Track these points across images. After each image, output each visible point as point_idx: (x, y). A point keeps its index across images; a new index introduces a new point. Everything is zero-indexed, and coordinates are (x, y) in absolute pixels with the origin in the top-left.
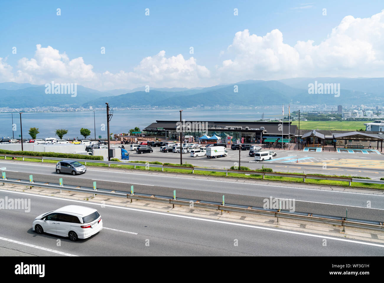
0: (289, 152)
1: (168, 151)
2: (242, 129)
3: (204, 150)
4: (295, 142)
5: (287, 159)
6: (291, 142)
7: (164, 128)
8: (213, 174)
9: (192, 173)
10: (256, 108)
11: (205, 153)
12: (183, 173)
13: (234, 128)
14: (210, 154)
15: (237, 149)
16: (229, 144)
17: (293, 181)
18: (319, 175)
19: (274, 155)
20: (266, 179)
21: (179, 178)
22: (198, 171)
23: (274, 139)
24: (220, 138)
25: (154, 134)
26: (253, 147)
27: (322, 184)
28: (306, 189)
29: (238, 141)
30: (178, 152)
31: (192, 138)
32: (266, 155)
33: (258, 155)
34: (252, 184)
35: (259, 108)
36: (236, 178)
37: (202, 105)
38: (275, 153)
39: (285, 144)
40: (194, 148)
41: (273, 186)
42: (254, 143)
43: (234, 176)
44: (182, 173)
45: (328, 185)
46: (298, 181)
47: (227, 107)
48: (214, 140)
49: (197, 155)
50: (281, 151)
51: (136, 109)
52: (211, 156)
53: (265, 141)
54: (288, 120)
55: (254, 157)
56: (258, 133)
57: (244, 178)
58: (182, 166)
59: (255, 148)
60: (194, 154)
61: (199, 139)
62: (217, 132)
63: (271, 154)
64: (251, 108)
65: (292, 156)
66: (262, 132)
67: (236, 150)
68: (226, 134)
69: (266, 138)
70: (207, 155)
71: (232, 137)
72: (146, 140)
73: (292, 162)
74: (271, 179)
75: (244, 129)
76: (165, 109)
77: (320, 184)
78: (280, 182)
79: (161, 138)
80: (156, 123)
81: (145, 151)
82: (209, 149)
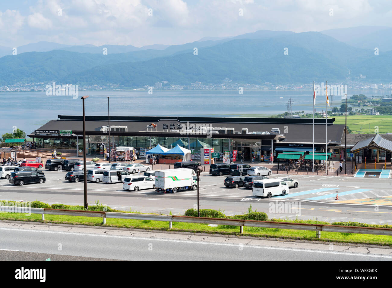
0: (324, 180)
1: (77, 180)
2: (234, 133)
3: (151, 176)
4: (341, 158)
5: (317, 194)
6: (330, 159)
7: (73, 132)
8: (145, 226)
9: (103, 223)
10: (277, 88)
11: (153, 182)
12: (85, 225)
13: (219, 131)
14: (162, 185)
15: (221, 173)
16: (206, 163)
17: (298, 236)
18: (355, 225)
19: (293, 185)
20: (247, 233)
21: (74, 234)
22: (115, 219)
23: (297, 153)
24: (189, 151)
25: (54, 144)
26: (253, 170)
27: (352, 241)
28: (318, 252)
29: (224, 157)
30: (98, 181)
31: (131, 151)
32: (276, 185)
33: (260, 186)
34: (217, 244)
35: (284, 88)
36: (188, 233)
37: (165, 82)
38: (295, 181)
39: (320, 163)
40: (134, 172)
41: (257, 247)
42: (258, 160)
43: (184, 229)
44: (83, 224)
45: (363, 243)
46: (308, 237)
47: (216, 87)
48: (176, 154)
49: (137, 187)
50: (310, 177)
51: (25, 90)
52: (165, 188)
53: (280, 157)
54: (340, 113)
55: (252, 189)
56: (267, 140)
57: (205, 232)
58: (87, 210)
59: (257, 171)
60: (130, 184)
61: (147, 153)
62: (183, 140)
63: (285, 184)
64: (266, 89)
65: (329, 187)
66: (275, 139)
67: (219, 176)
68: (201, 143)
69: (281, 152)
70: (157, 187)
71: (212, 150)
72: (35, 157)
73: (326, 199)
74: (255, 234)
75: (239, 133)
76: (88, 89)
77: (347, 241)
78: (272, 239)
79: (69, 152)
80: (58, 120)
81: (28, 180)
82: (162, 175)
